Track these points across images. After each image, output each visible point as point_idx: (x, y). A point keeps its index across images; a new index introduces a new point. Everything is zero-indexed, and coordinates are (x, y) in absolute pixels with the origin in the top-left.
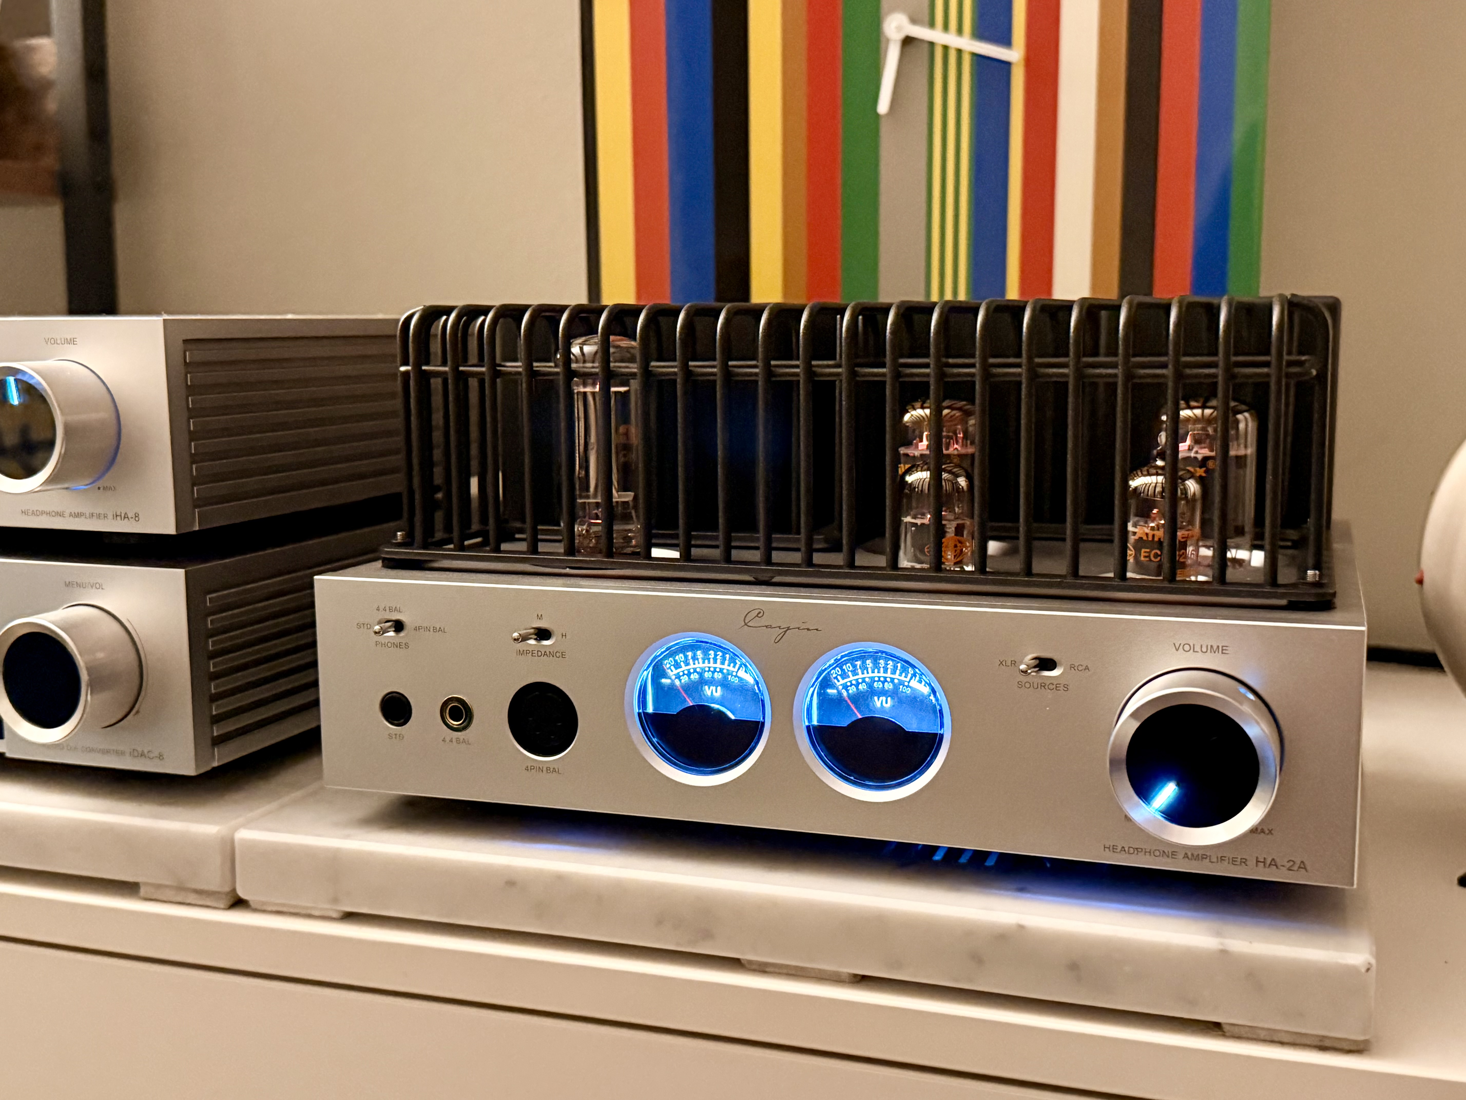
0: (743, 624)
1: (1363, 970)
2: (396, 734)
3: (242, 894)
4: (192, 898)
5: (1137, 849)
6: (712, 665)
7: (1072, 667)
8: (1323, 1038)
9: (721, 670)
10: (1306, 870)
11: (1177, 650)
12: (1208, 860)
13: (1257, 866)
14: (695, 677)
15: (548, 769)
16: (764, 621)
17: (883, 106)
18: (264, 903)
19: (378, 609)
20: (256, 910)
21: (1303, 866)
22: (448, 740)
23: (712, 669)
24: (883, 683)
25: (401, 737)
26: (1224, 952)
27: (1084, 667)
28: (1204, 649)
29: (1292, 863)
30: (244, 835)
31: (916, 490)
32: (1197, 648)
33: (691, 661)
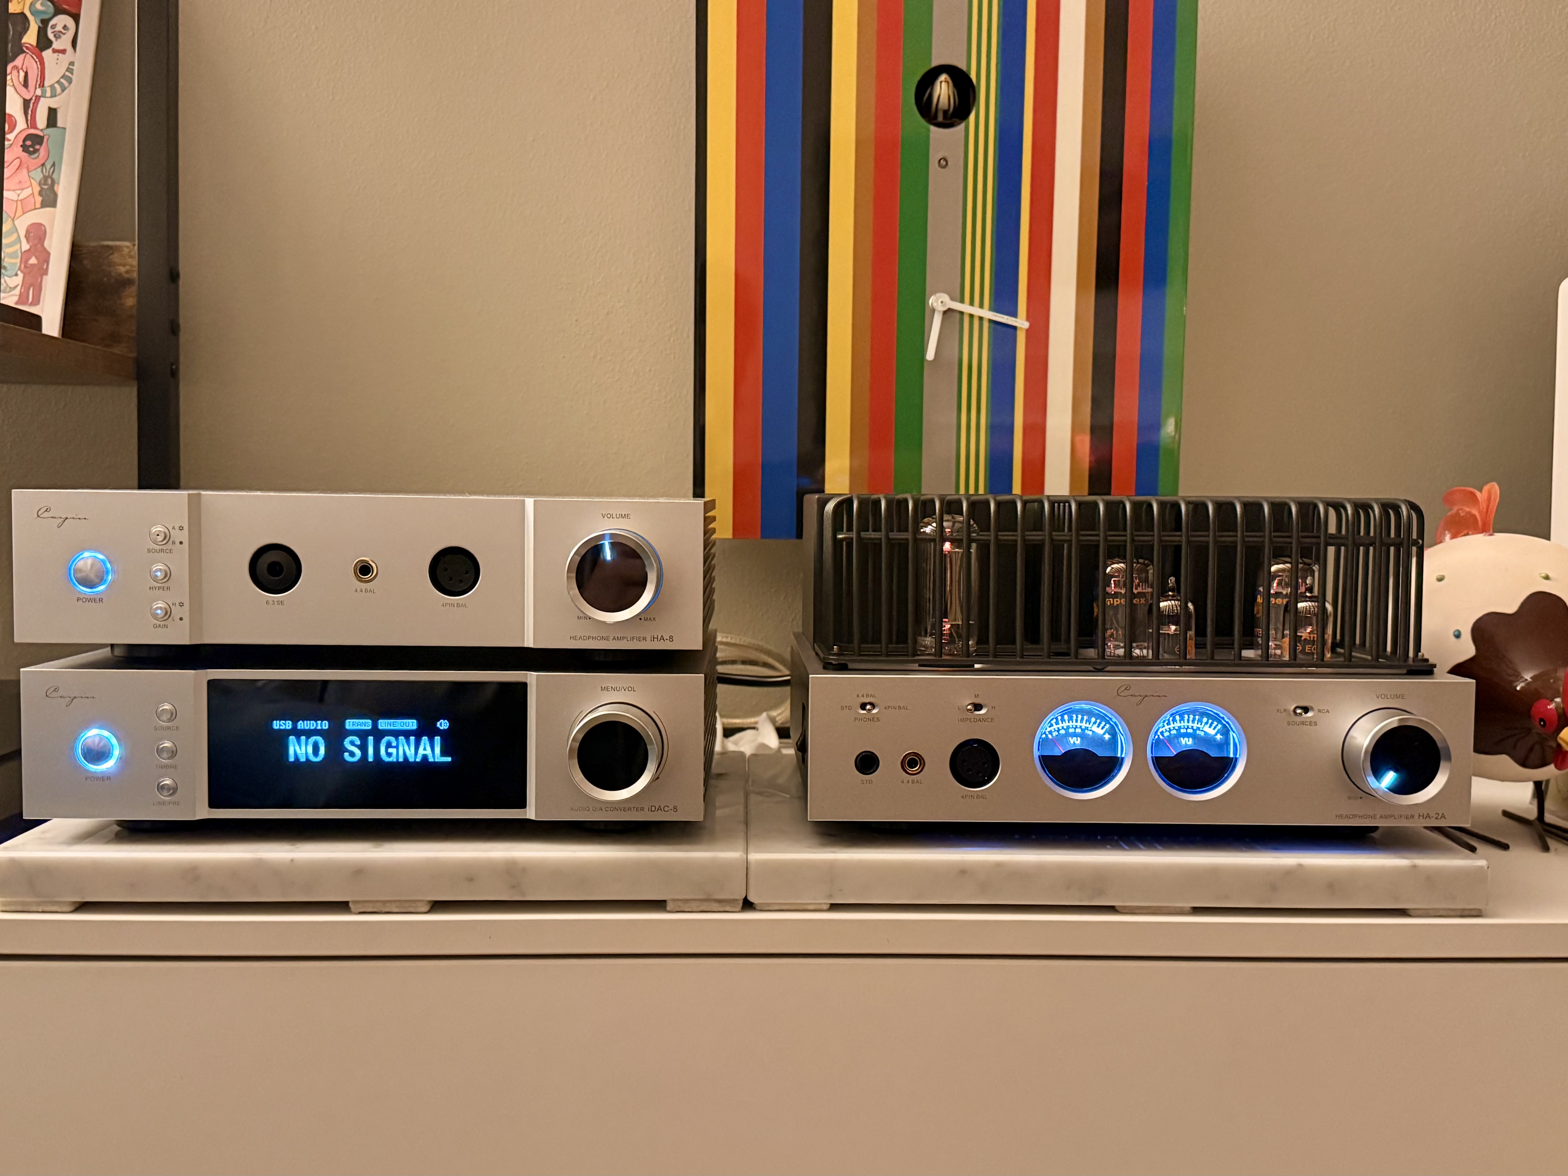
0: (1116, 694)
1: (1486, 868)
2: (867, 780)
3: (751, 899)
4: (715, 906)
5: (1354, 815)
6: (1074, 723)
7: (1319, 711)
8: (1463, 910)
9: (1081, 727)
10: (1445, 818)
11: (1378, 698)
12: (1393, 817)
13: (1419, 818)
14: (1062, 732)
15: (978, 797)
16: (1131, 692)
17: (930, 355)
18: (768, 904)
19: (858, 696)
20: (761, 911)
21: (1443, 816)
22: (905, 781)
23: (1074, 727)
24: (1187, 729)
25: (871, 782)
26: (1414, 867)
27: (1326, 711)
28: (1392, 697)
29: (1437, 815)
30: (755, 856)
31: (1164, 613)
32: (1389, 697)
33: (1060, 722)
